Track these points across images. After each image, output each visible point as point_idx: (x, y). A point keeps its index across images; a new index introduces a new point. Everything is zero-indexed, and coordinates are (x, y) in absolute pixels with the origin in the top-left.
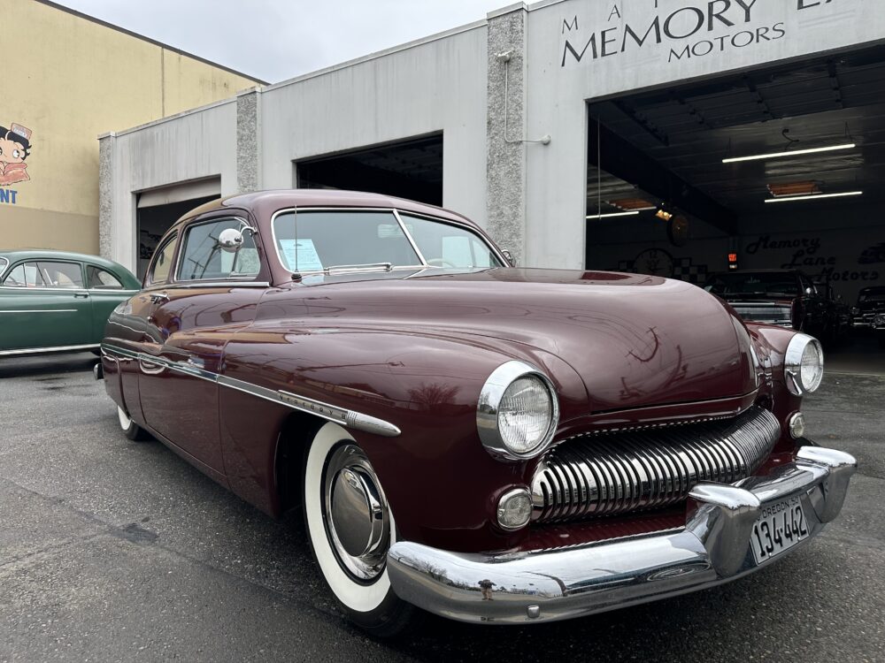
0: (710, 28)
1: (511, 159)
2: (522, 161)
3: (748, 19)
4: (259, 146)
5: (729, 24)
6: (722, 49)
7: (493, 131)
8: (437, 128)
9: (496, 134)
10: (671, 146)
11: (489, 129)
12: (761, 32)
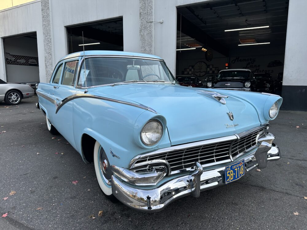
1: (149, 28)
2: (153, 29)
4: (51, 20)
7: (142, 17)
8: (121, 15)
9: (143, 18)
10: (207, 25)
11: (140, 16)
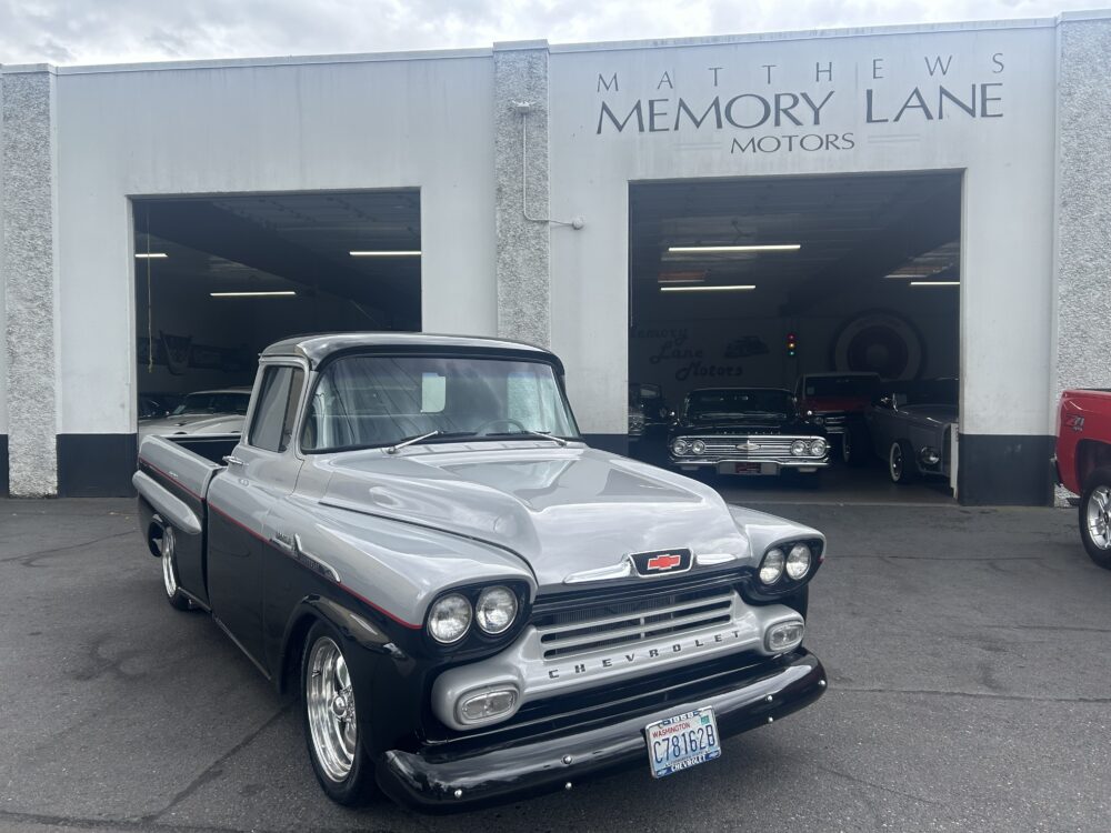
0: (777, 123)
2: (549, 246)
3: (817, 122)
4: (55, 164)
5: (797, 123)
6: (790, 150)
7: (505, 202)
8: (412, 183)
9: (512, 207)
11: (499, 198)
12: (832, 138)
